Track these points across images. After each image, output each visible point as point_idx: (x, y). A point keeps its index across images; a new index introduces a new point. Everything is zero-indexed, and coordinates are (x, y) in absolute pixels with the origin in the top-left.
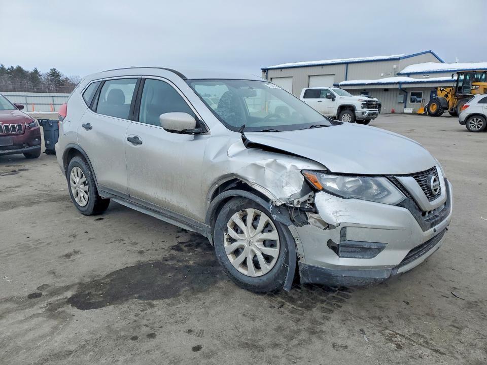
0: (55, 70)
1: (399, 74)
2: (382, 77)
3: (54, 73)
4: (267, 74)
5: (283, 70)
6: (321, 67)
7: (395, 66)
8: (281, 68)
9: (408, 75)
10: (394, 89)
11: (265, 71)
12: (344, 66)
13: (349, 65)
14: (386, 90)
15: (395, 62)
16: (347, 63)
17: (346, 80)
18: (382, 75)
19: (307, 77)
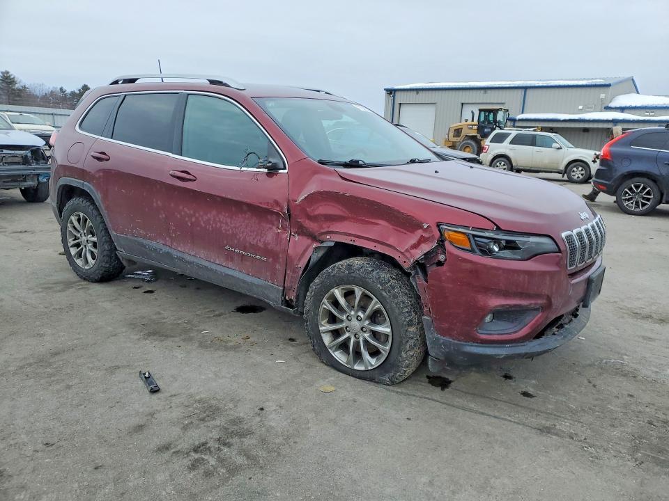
0: (8, 73)
1: (608, 108)
2: (581, 111)
3: (7, 78)
4: (394, 96)
5: (421, 93)
6: (482, 92)
7: (603, 96)
8: (417, 90)
9: (622, 109)
10: (598, 129)
11: (391, 92)
12: (521, 92)
13: (529, 92)
14: (586, 130)
15: (602, 89)
16: (526, 88)
17: (523, 113)
18: (581, 107)
19: (460, 105)
